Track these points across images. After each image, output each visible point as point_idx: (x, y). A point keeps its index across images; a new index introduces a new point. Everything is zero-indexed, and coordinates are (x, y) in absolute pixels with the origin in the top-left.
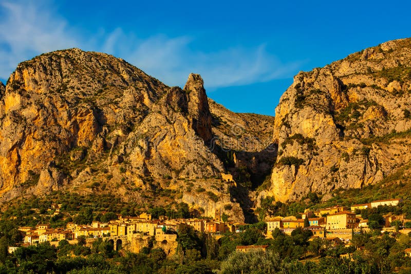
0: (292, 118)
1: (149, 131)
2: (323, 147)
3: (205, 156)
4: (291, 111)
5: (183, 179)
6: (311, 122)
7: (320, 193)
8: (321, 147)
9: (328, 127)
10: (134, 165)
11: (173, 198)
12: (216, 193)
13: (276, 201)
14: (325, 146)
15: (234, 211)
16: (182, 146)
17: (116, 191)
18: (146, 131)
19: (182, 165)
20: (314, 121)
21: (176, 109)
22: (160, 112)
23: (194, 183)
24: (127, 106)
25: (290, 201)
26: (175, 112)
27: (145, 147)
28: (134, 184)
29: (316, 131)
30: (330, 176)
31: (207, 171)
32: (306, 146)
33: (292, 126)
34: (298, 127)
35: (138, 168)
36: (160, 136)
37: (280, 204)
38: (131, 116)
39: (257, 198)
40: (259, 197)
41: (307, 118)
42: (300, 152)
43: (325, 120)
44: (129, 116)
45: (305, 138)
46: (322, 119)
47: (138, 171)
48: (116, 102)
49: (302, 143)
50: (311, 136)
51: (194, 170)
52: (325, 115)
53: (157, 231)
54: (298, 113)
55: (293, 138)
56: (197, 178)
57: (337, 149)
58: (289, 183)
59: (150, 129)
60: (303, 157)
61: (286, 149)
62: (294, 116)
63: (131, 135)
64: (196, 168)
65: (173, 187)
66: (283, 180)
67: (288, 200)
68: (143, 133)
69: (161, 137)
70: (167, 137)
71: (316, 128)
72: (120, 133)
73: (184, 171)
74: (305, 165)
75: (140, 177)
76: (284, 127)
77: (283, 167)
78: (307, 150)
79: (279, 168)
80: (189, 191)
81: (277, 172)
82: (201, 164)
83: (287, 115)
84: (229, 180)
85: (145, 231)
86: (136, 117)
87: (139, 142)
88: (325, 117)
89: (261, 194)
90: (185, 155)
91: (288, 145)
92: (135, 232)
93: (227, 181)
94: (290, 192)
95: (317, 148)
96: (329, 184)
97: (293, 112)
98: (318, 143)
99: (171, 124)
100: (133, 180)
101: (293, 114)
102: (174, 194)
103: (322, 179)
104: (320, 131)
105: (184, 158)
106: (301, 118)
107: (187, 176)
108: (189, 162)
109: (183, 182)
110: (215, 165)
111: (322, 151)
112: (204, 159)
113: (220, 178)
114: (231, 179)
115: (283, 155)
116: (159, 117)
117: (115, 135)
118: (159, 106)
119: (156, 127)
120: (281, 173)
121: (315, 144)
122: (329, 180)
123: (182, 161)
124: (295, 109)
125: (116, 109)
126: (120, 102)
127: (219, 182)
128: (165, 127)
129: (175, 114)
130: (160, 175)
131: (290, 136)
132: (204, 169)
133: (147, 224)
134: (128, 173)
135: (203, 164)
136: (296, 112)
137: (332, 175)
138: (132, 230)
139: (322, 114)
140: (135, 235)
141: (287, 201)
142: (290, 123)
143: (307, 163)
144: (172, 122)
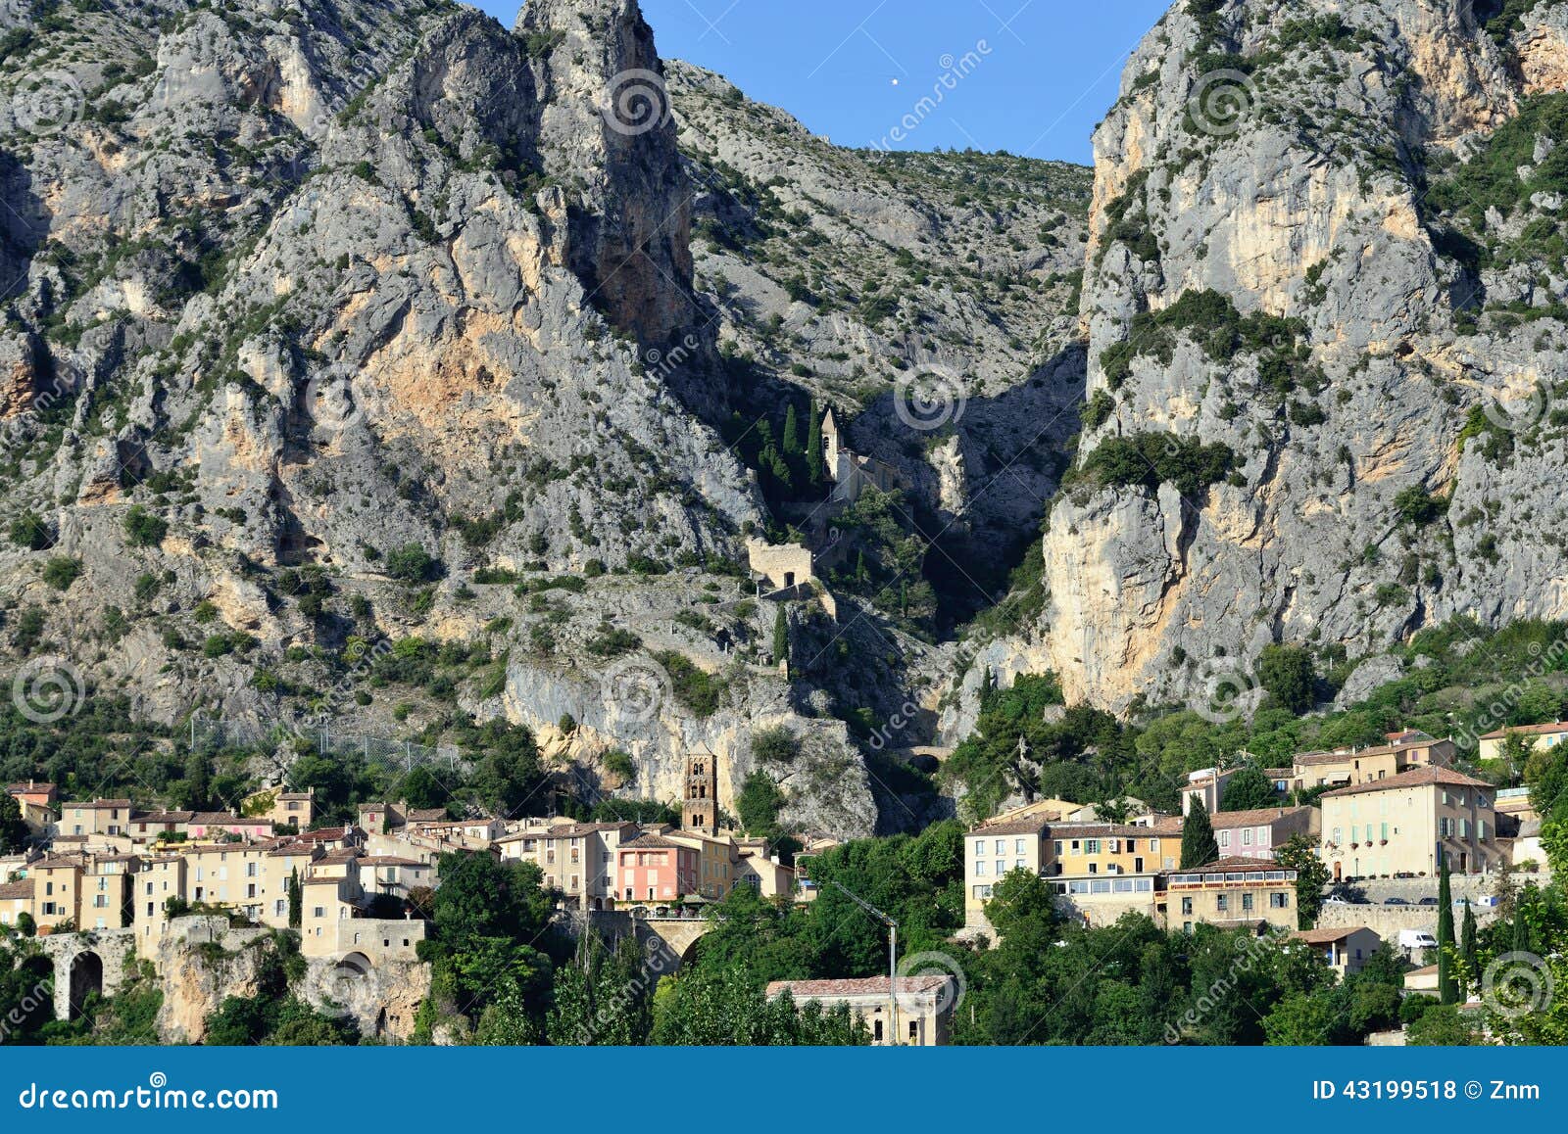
0: (1165, 195)
1: (301, 283)
2: (1353, 371)
3: (643, 437)
4: (1162, 155)
5: (509, 577)
6: (1281, 220)
7: (1337, 653)
8: (1343, 370)
9: (1381, 250)
10: (213, 491)
11: (445, 691)
12: (707, 659)
13: (1071, 699)
14: (1365, 365)
15: (813, 767)
16: (502, 378)
17: (102, 657)
18: (283, 286)
19: (503, 492)
20: (1301, 217)
21: (466, 151)
22: (367, 173)
23: (575, 600)
24: (180, 129)
25: (1149, 702)
26: (462, 165)
27: (279, 385)
28: (210, 613)
29: (1314, 273)
30: (1392, 547)
31: (655, 529)
32: (1248, 366)
33: (1166, 246)
34: (1202, 253)
35: (239, 516)
36: (368, 314)
37: (1088, 722)
38: (204, 194)
39: (958, 683)
40: (973, 680)
41: (1258, 198)
42: (1213, 402)
43: (1365, 208)
44: (190, 190)
45: (1246, 314)
46: (1345, 201)
47: (239, 530)
48: (115, 106)
49: (1225, 352)
50: (1279, 303)
51: (577, 519)
52: (1363, 174)
53: (311, 897)
54: (1204, 168)
55: (1171, 317)
56: (597, 568)
57: (1438, 382)
58: (1142, 596)
59: (310, 277)
60: (1229, 436)
61: (1129, 384)
62: (1184, 185)
63: (197, 311)
64: (587, 505)
65: (451, 627)
66: (1105, 577)
67: (1144, 697)
68: (269, 300)
69: (379, 322)
70: (411, 322)
71: (1312, 256)
72: (135, 297)
73: (517, 527)
74: (1241, 482)
75: (248, 568)
76: (1118, 253)
77: (1108, 495)
78: (1256, 390)
79: (1082, 502)
80: (544, 646)
81: (1074, 531)
82: (622, 486)
83: (1137, 181)
84: (790, 577)
85: (236, 898)
86: (235, 200)
87: (242, 353)
88: (1366, 189)
89: (982, 660)
90: (525, 431)
91: (1142, 365)
92: (177, 909)
93: (780, 584)
94: (1151, 648)
95: (1317, 381)
96: (1385, 597)
97: (1172, 157)
98: (1327, 351)
99: (434, 239)
100: (204, 586)
101: (1174, 170)
102: (452, 672)
103: (1346, 568)
104: (1338, 272)
105: (520, 447)
106: (1220, 199)
107: (532, 558)
108: (544, 472)
109: (508, 593)
110: (707, 490)
111: (1345, 397)
112: (636, 452)
113: (736, 566)
114: (804, 574)
115: (1110, 424)
116: (366, 198)
117: (103, 315)
118: (361, 134)
119: (344, 262)
120: (1098, 535)
121: (1306, 354)
122: (1390, 574)
123: (506, 464)
124: (1184, 140)
125: (111, 150)
126: (134, 106)
127: (730, 592)
128: (403, 263)
129: (459, 181)
130: (373, 555)
131: (1157, 304)
132: (641, 517)
133: (252, 856)
134: (176, 547)
135: (631, 483)
136: (1189, 156)
137: (1408, 541)
138: (160, 897)
139: (1350, 169)
140: (182, 927)
141: (1137, 705)
142: (1155, 228)
143: (1253, 470)
144: (444, 229)
